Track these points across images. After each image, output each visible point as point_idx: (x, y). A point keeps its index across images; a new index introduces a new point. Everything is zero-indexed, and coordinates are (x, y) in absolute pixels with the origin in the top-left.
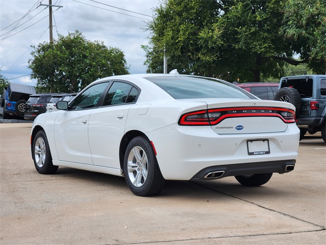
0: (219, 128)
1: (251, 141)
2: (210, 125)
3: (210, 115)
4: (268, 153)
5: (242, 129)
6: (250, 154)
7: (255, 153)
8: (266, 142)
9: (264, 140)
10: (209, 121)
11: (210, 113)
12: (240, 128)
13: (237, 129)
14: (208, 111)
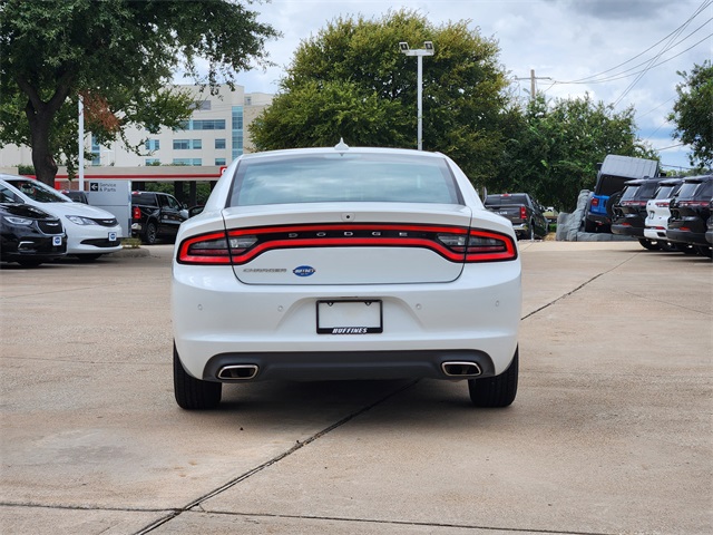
0: (251, 270)
1: (331, 301)
2: (232, 264)
3: (234, 243)
4: (379, 330)
5: (310, 274)
6: (321, 331)
7: (335, 331)
8: (376, 306)
9: (368, 301)
10: (231, 255)
11: (234, 237)
12: (305, 271)
13: (298, 274)
14: (228, 234)
